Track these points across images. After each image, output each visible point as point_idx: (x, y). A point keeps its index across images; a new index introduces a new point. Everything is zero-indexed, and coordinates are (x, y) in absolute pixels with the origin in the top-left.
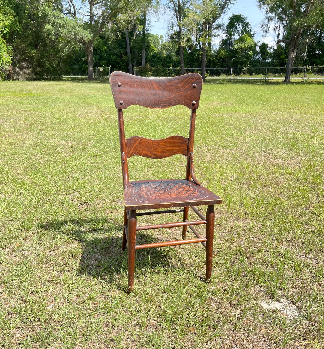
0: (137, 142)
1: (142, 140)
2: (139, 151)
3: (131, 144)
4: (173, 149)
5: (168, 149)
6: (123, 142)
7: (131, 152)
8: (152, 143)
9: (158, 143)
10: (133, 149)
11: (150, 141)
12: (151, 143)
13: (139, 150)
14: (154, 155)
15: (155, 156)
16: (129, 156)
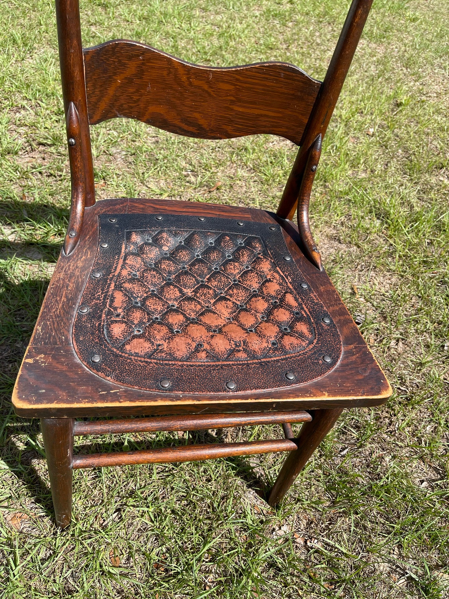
0: (132, 68)
1: (149, 60)
2: (135, 102)
3: (105, 71)
4: (257, 112)
5: (241, 110)
6: (73, 60)
7: (103, 105)
8: (188, 78)
9: (208, 82)
10: (111, 91)
11: (181, 71)
12: (184, 78)
13: (135, 98)
14: (189, 123)
15: (191, 129)
16: (96, 118)
